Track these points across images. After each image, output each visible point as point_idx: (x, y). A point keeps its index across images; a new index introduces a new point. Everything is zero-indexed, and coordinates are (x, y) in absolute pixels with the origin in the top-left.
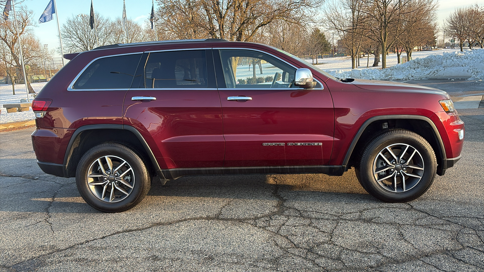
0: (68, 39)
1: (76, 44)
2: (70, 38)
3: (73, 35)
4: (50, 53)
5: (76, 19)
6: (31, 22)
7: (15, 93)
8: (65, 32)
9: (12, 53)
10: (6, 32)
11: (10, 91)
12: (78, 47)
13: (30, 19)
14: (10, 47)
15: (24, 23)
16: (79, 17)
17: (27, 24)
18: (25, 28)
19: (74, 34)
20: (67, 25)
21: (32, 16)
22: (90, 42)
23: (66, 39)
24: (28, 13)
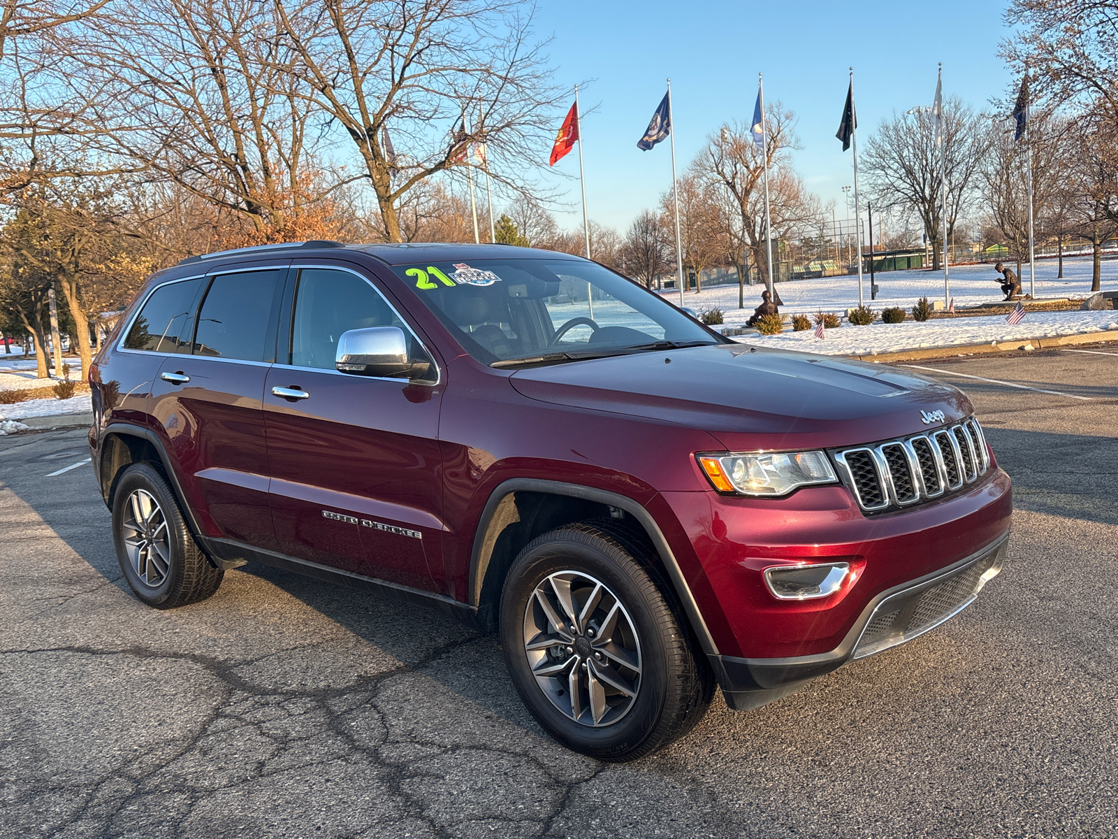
0: (876, 172)
1: (896, 184)
2: (883, 168)
3: (892, 162)
4: (824, 209)
5: (902, 121)
6: (788, 138)
7: (744, 304)
8: (872, 156)
9: (744, 214)
10: (735, 167)
11: (733, 299)
12: (899, 191)
13: (785, 132)
14: (739, 199)
15: (772, 142)
16: (911, 117)
17: (780, 145)
18: (774, 155)
19: (894, 158)
20: (878, 138)
21: (792, 124)
22: (932, 176)
23: (872, 172)
24: (783, 119)
